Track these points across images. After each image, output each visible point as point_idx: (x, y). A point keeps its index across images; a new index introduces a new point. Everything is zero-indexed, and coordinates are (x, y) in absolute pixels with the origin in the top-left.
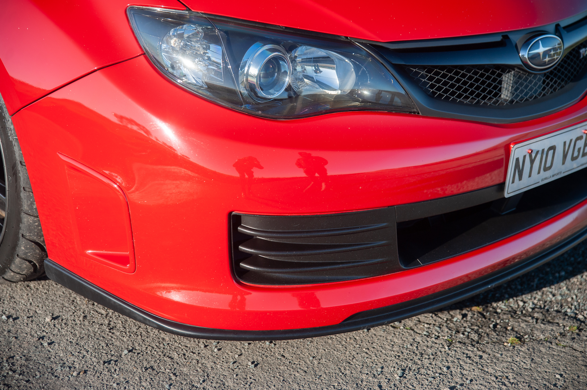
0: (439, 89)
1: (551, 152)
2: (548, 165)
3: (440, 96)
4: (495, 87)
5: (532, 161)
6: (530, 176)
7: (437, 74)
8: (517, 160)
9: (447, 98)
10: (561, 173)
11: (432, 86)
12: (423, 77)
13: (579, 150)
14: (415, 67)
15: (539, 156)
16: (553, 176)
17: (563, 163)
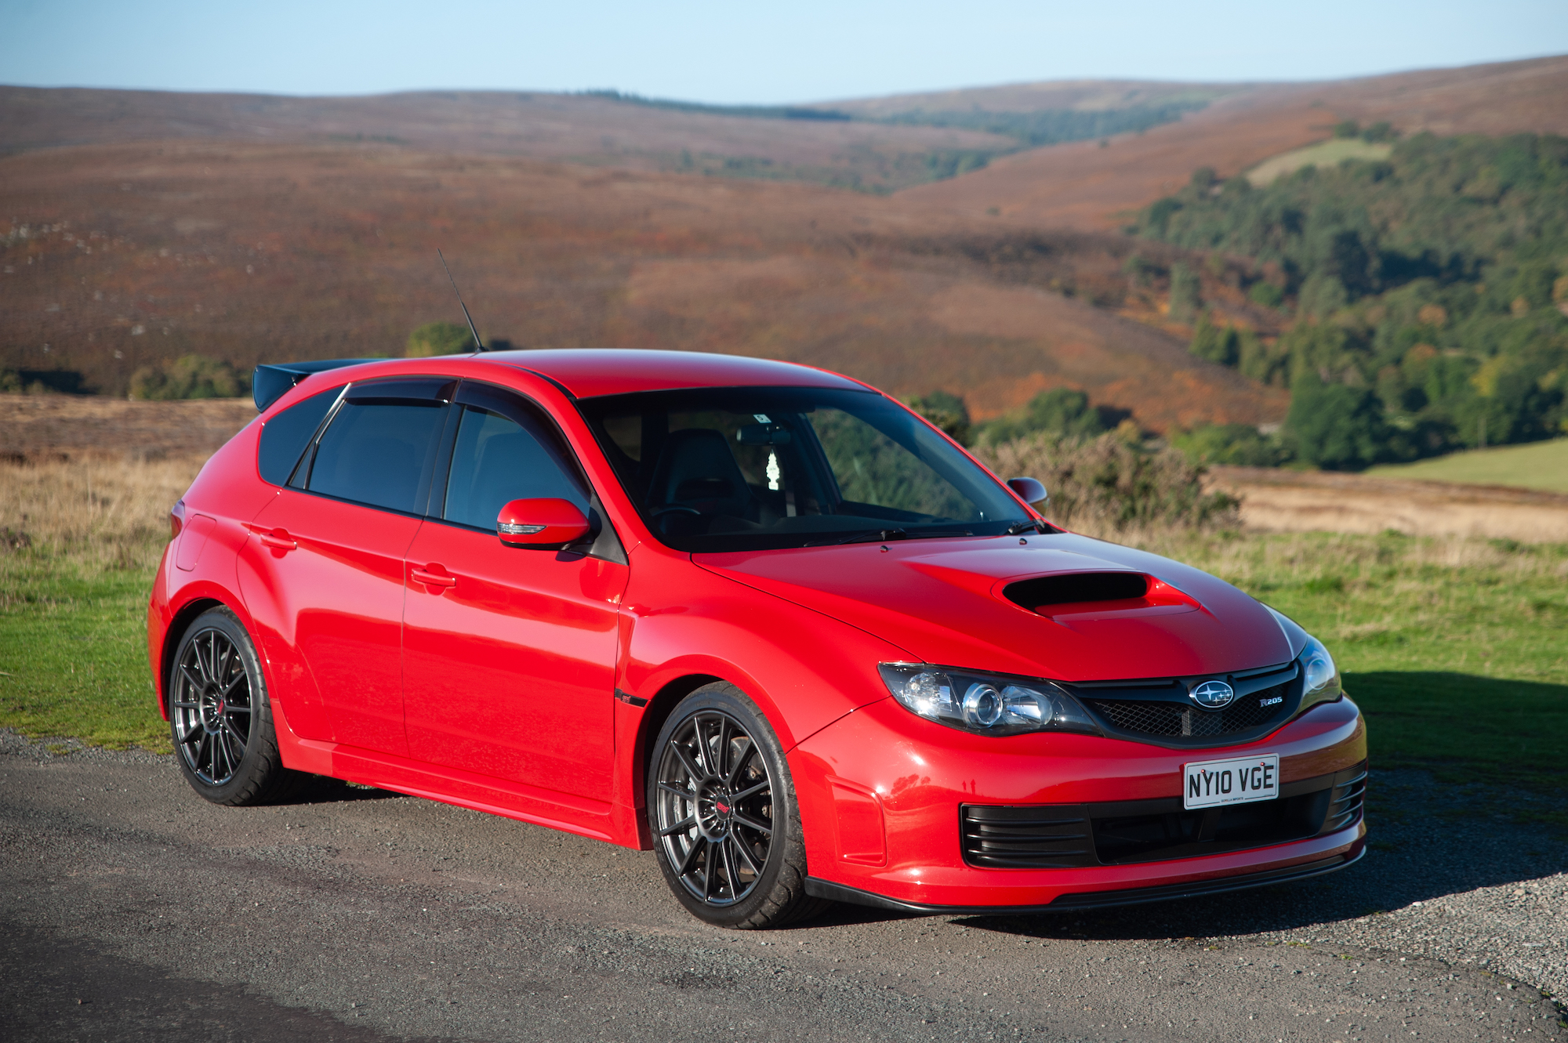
0: (1121, 719)
1: (1227, 777)
2: (1226, 787)
3: (1122, 725)
4: (1177, 724)
5: (1208, 782)
6: (1208, 794)
7: (1118, 708)
8: (1192, 777)
9: (1128, 727)
10: (1242, 798)
11: (1114, 717)
12: (1106, 709)
13: (1259, 780)
14: (1099, 701)
15: (1214, 778)
16: (1234, 799)
17: (1244, 789)
